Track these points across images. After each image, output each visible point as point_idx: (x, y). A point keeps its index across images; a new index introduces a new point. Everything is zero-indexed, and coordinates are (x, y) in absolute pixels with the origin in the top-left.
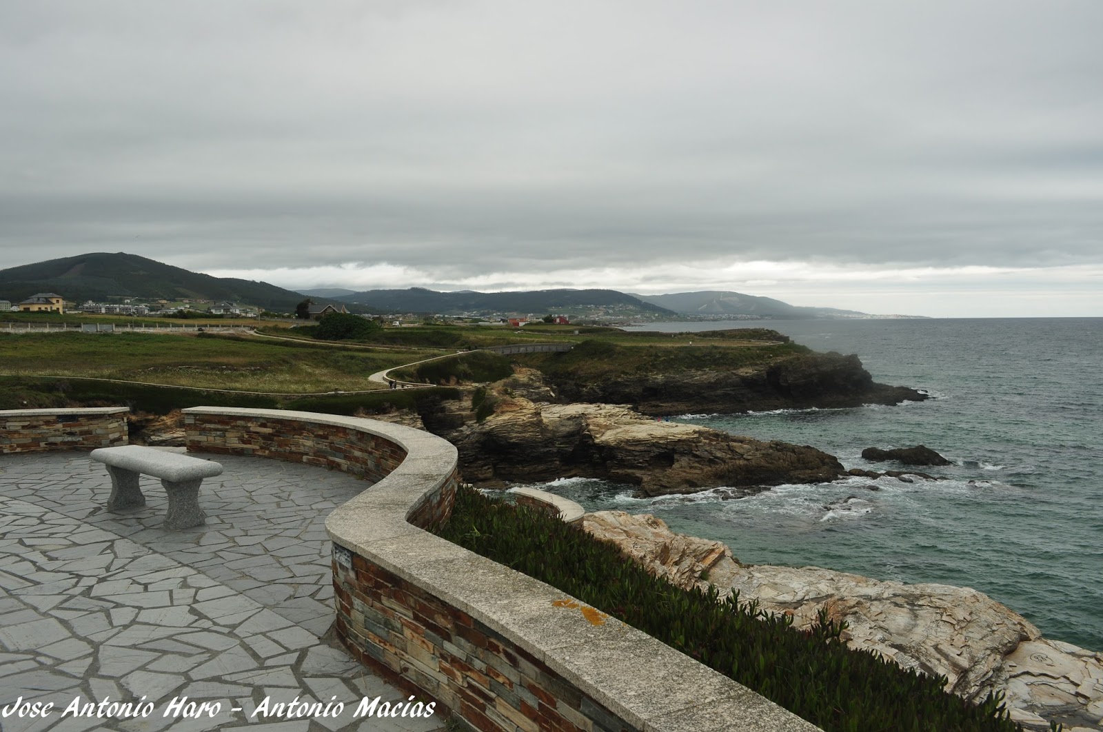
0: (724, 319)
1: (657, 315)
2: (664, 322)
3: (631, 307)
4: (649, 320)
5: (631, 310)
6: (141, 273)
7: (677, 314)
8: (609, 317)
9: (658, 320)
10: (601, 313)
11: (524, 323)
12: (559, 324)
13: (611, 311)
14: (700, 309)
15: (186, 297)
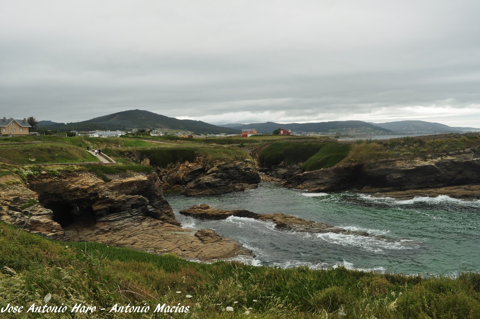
0: (415, 133)
1: (381, 132)
2: (385, 135)
3: (369, 128)
4: (378, 134)
5: (369, 130)
6: (143, 118)
7: (391, 131)
8: (358, 133)
9: (382, 134)
10: (354, 132)
11: (251, 135)
12: (283, 135)
13: (359, 131)
14: (403, 129)
15: (161, 128)
